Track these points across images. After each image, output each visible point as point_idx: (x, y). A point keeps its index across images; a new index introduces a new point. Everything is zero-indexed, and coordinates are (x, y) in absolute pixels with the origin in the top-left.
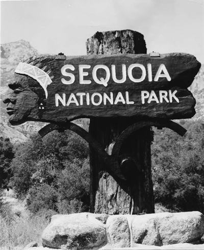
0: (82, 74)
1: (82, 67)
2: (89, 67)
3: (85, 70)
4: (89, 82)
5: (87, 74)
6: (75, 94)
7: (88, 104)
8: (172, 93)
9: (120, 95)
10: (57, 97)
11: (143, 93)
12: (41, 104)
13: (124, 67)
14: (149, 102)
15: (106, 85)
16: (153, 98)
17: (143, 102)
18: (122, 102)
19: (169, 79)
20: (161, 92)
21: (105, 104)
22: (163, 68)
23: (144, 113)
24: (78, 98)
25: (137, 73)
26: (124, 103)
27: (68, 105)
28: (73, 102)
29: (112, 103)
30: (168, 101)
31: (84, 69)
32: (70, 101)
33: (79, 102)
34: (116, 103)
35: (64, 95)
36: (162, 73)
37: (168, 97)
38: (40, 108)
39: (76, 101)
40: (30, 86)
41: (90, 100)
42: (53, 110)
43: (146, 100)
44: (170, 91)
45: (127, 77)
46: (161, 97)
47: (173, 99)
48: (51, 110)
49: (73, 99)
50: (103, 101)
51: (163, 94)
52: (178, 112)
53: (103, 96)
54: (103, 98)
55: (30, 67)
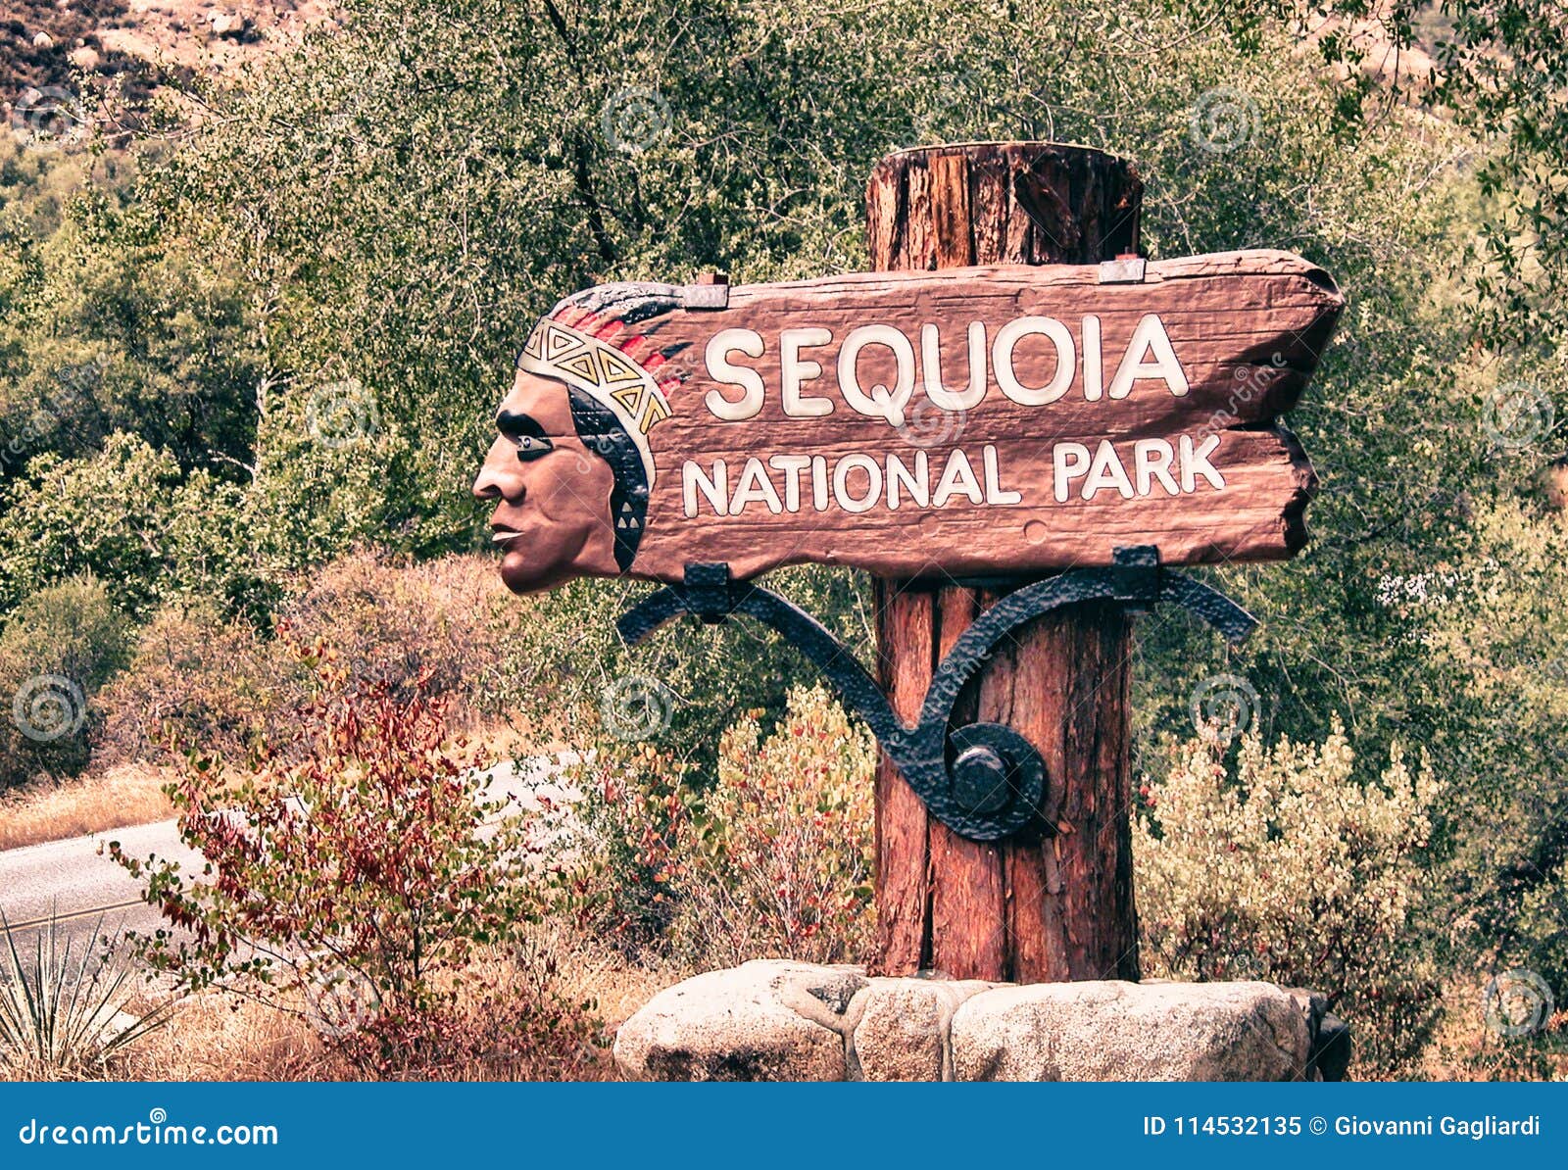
0: (794, 372)
1: (792, 340)
2: (820, 335)
3: (804, 354)
5: (813, 370)
6: (765, 463)
7: (821, 501)
8: (1196, 447)
9: (959, 461)
10: (691, 472)
11: (1061, 451)
12: (626, 508)
13: (977, 332)
14: (1087, 493)
15: (896, 417)
16: (1107, 472)
18: (965, 497)
19: (1179, 386)
20: (1144, 447)
21: (893, 503)
22: (1151, 331)
23: (1062, 547)
24: (779, 480)
25: (1034, 360)
26: (976, 496)
27: (736, 508)
28: (755, 496)
29: (922, 499)
30: (1173, 489)
31: (801, 349)
32: (743, 494)
33: (783, 499)
34: (939, 500)
35: (720, 470)
36: (1150, 358)
37: (1175, 470)
38: (622, 524)
39: (768, 493)
41: (829, 485)
42: (675, 531)
43: (1076, 488)
44: (1185, 441)
45: (991, 382)
46: (1144, 468)
47: (1200, 479)
48: (666, 533)
49: (755, 485)
50: (884, 491)
51: (1153, 456)
52: (1218, 538)
53: (883, 467)
54: (884, 477)
55: (576, 343)
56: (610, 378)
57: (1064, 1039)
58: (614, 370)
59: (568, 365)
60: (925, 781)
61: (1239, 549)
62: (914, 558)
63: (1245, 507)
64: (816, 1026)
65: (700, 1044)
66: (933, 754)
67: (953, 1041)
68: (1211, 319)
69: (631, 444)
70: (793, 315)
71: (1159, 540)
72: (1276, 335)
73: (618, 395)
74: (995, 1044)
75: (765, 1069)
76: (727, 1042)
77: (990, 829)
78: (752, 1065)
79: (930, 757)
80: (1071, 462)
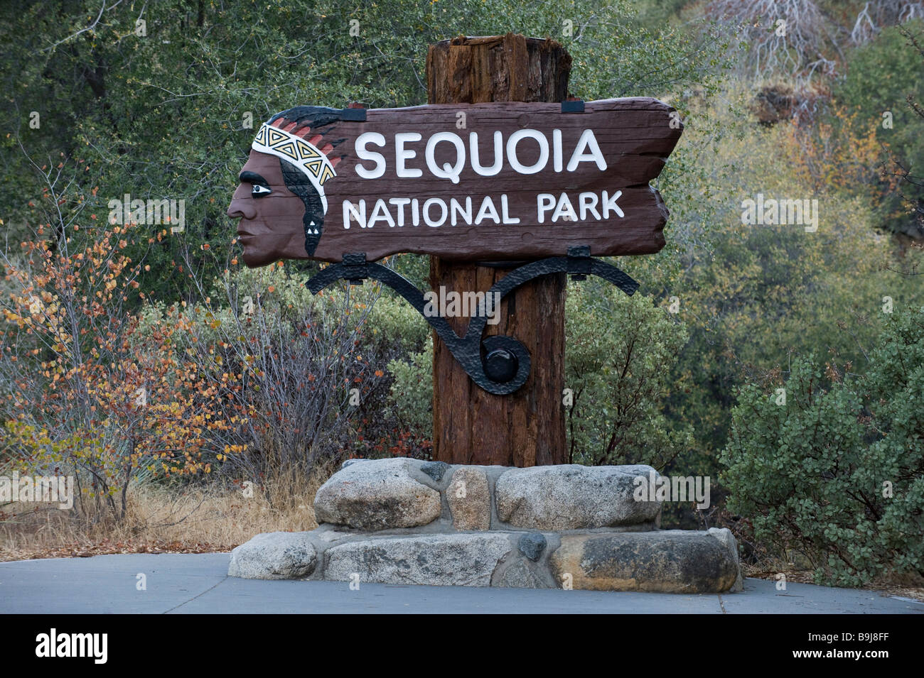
0: (402, 155)
1: (401, 139)
2: (416, 137)
3: (408, 146)
4: (417, 173)
5: (412, 154)
6: (387, 202)
7: (416, 222)
8: (610, 197)
9: (488, 202)
10: (347, 206)
11: (541, 198)
12: (312, 224)
13: (498, 137)
14: (555, 219)
15: (456, 180)
17: (541, 219)
18: (492, 220)
19: (603, 166)
20: (583, 197)
21: (454, 223)
22: (588, 137)
23: (541, 246)
24: (393, 210)
25: (528, 152)
26: (497, 221)
27: (371, 225)
28: (381, 218)
29: (469, 222)
30: (598, 217)
31: (406, 143)
32: (375, 217)
33: (396, 220)
34: (478, 222)
35: (362, 204)
36: (587, 151)
37: (599, 208)
38: (310, 232)
39: (388, 217)
40: (287, 183)
41: (420, 213)
42: (340, 235)
43: (549, 214)
44: (605, 194)
45: (506, 161)
46: (583, 207)
47: (612, 212)
48: (333, 237)
49: (381, 213)
50: (449, 217)
51: (589, 201)
52: (621, 243)
53: (449, 205)
54: (449, 210)
55: (285, 138)
56: (303, 156)
57: (554, 493)
58: (306, 152)
59: (281, 149)
60: (470, 365)
61: (632, 248)
62: (465, 251)
63: (635, 227)
64: (427, 488)
65: (369, 497)
66: (474, 351)
67: (497, 494)
68: (619, 132)
69: (315, 191)
70: (403, 126)
71: (592, 243)
72: (653, 141)
73: (308, 165)
74: (519, 495)
75: (401, 509)
76: (382, 496)
77: (504, 389)
78: (395, 507)
79: (472, 353)
80: (546, 202)
